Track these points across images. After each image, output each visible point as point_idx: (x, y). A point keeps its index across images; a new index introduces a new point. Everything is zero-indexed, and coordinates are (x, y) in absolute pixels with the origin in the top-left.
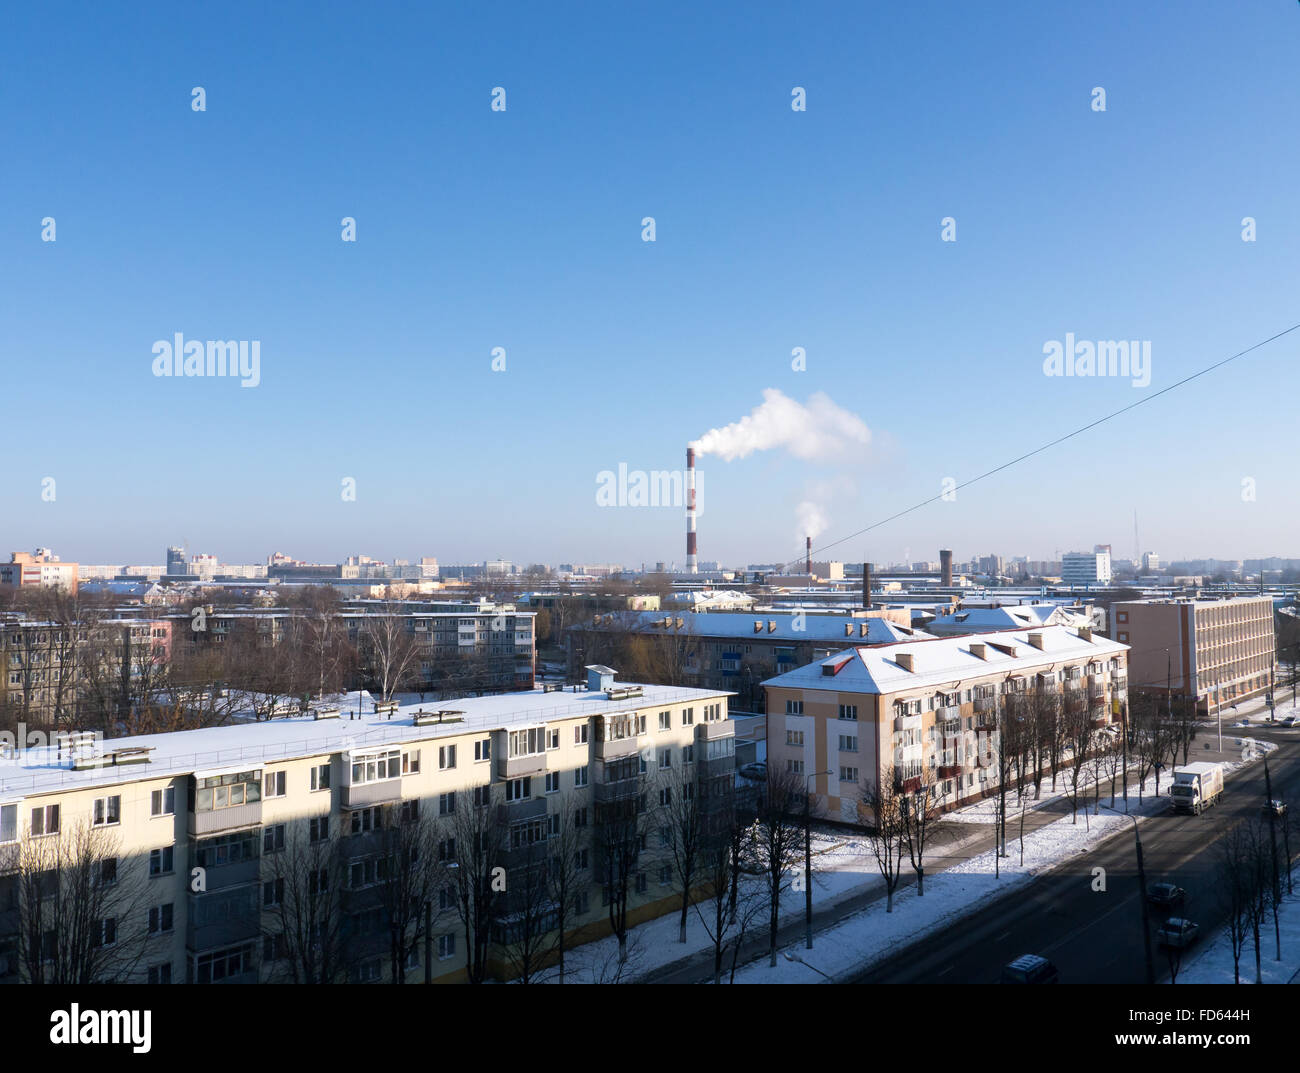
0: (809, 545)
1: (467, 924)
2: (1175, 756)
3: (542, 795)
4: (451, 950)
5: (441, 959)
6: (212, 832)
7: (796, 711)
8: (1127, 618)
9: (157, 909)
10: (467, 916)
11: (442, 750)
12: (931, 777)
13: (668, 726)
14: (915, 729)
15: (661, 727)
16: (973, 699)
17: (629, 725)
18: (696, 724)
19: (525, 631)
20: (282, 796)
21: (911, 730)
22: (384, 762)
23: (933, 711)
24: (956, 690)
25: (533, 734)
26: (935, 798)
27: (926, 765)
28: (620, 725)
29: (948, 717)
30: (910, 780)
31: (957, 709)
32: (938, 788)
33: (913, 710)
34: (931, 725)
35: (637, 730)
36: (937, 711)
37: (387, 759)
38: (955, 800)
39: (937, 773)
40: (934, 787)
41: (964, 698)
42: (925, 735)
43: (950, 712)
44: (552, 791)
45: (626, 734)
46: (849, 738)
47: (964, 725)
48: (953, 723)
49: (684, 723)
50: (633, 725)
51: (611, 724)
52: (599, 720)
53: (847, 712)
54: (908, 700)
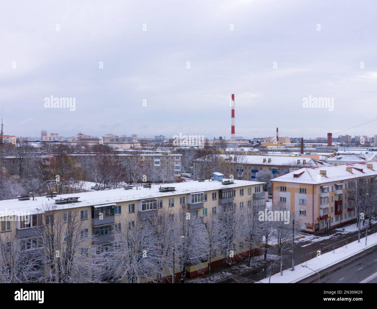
3: (202, 216)
7: (283, 190)
11: (170, 200)
12: (332, 215)
13: (243, 194)
14: (327, 197)
15: (241, 194)
16: (347, 187)
17: (230, 193)
18: (252, 194)
19: (178, 161)
20: (120, 214)
21: (326, 197)
22: (152, 203)
23: (333, 191)
24: (342, 184)
25: (199, 195)
26: (333, 222)
27: (330, 210)
28: (227, 193)
29: (338, 193)
30: (325, 215)
31: (341, 190)
32: (334, 219)
33: (326, 191)
34: (332, 196)
35: (233, 195)
36: (335, 191)
37: (153, 202)
38: (340, 223)
39: (334, 213)
40: (332, 218)
41: (344, 187)
42: (330, 200)
43: (339, 192)
44: (205, 215)
45: (229, 196)
46: (303, 200)
47: (344, 197)
48: (340, 196)
49: (248, 193)
50: (231, 193)
51: (224, 193)
52: (220, 191)
53: (302, 191)
54: (325, 187)
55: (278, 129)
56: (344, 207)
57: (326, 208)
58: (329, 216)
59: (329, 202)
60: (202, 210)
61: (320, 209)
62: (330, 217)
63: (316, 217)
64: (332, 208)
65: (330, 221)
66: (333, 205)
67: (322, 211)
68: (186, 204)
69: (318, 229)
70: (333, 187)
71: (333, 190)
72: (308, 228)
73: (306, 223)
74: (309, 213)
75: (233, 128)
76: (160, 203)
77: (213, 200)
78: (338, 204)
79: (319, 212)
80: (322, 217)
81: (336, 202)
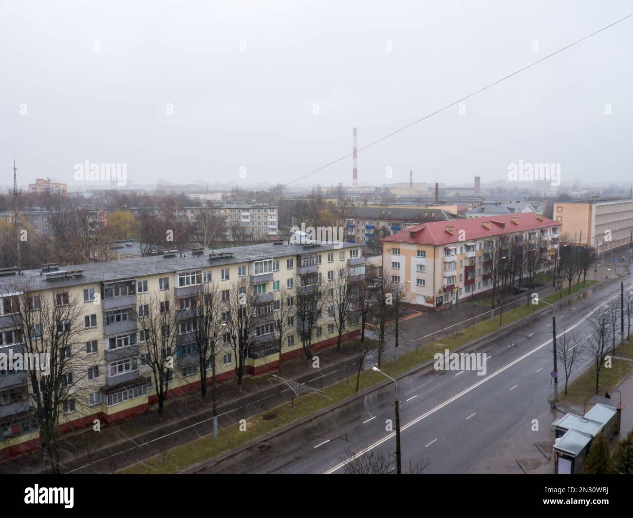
0: (411, 174)
1: (235, 350)
2: (579, 275)
3: (272, 292)
4: (230, 361)
5: (225, 365)
6: (113, 308)
7: (396, 253)
8: (562, 210)
9: (90, 343)
10: (235, 347)
11: (223, 271)
12: (460, 284)
13: (332, 260)
14: (454, 262)
15: (329, 260)
16: (482, 248)
17: (313, 259)
18: (346, 259)
19: (273, 215)
20: (146, 292)
21: (452, 262)
22: (194, 276)
23: (462, 254)
24: (474, 244)
25: (267, 264)
26: (461, 294)
27: (458, 279)
28: (309, 259)
29: (469, 256)
30: (450, 286)
31: (474, 252)
32: (464, 290)
33: (452, 253)
34: (461, 260)
35: (317, 262)
36: (465, 254)
37: (196, 275)
38: (471, 295)
39: (463, 282)
40: (461, 289)
41: (478, 248)
42: (458, 264)
43: (471, 254)
44: (276, 290)
45: (312, 264)
46: (421, 266)
47: (477, 260)
48: (472, 259)
49: (341, 258)
50: (315, 259)
51: (304, 259)
52: (299, 257)
53: (421, 254)
54: (451, 248)
55: (413, 172)
56: (477, 274)
57: (452, 276)
58: (455, 286)
59: (456, 269)
60: (271, 284)
61: (444, 277)
62: (458, 288)
63: (439, 287)
64: (461, 275)
65: (457, 293)
66: (462, 271)
67: (446, 280)
68: (247, 275)
69: (441, 304)
70: (462, 248)
71: (462, 252)
72: (427, 302)
73: (425, 297)
74: (429, 283)
75: (355, 172)
76: (208, 275)
77: (288, 269)
78: (469, 270)
79: (442, 282)
80: (446, 287)
81: (466, 268)
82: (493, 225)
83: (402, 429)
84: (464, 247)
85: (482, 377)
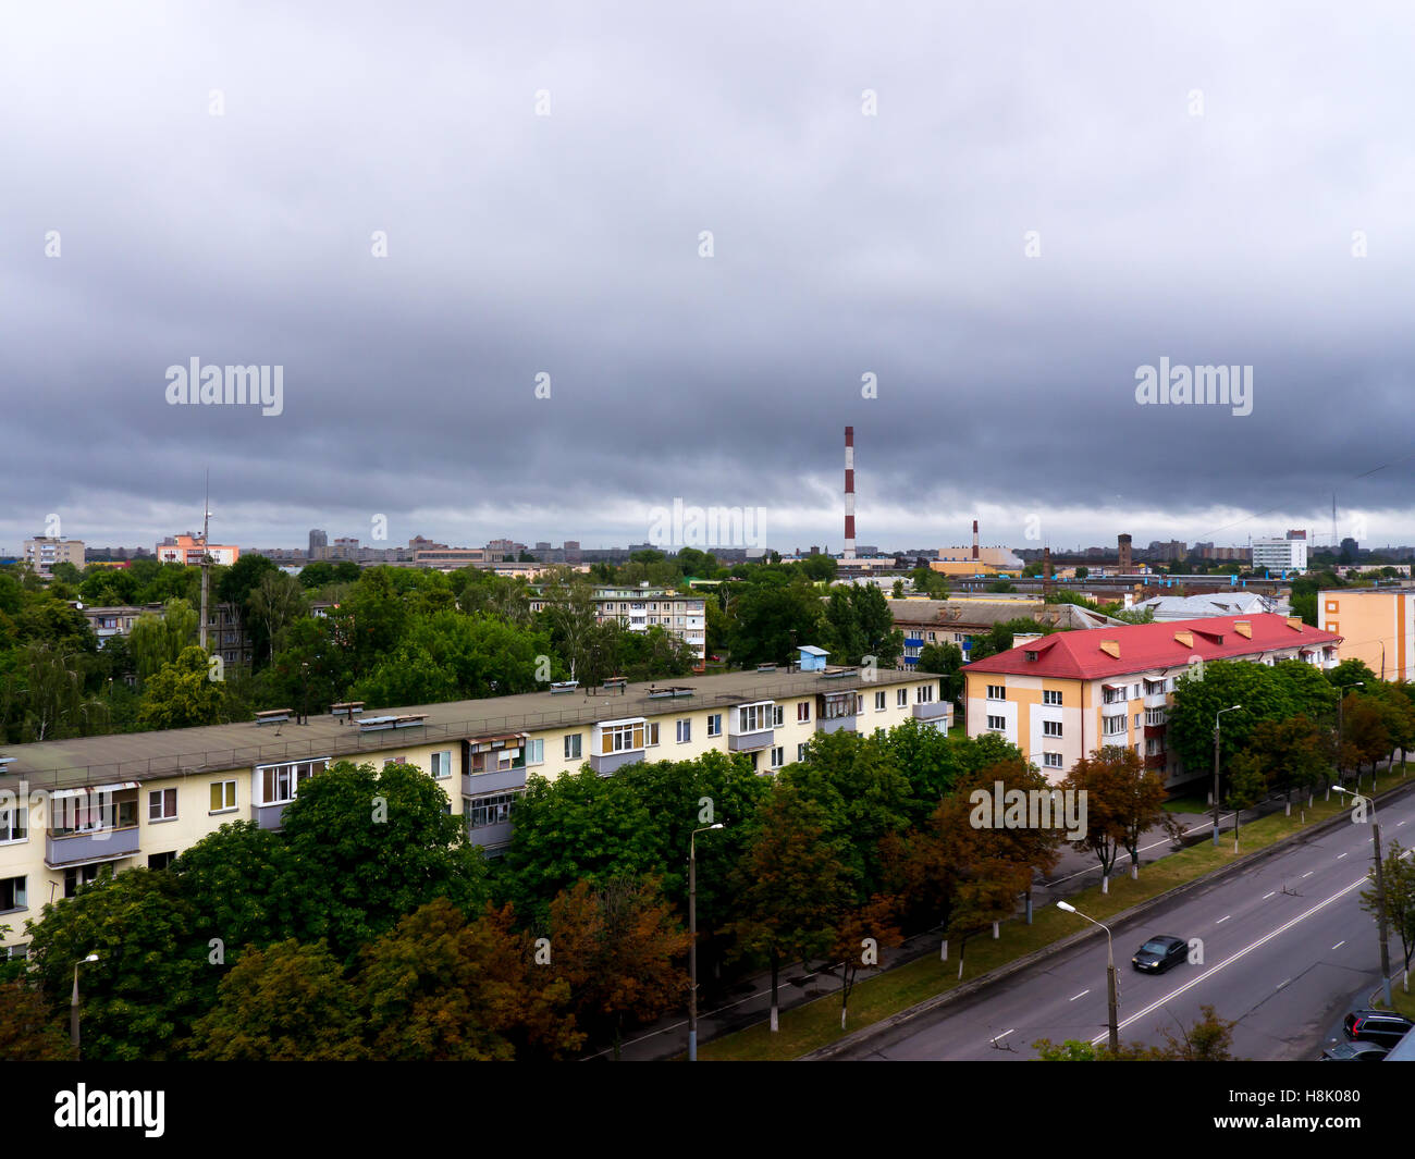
3: (769, 769)
7: (997, 696)
8: (1337, 607)
11: (679, 724)
13: (883, 705)
14: (1121, 716)
15: (877, 706)
17: (848, 703)
18: (910, 705)
19: (696, 616)
20: (540, 763)
21: (1118, 717)
22: (630, 733)
23: (1139, 699)
24: (1163, 678)
25: (761, 710)
28: (840, 704)
29: (1153, 705)
31: (1162, 697)
33: (1119, 697)
34: (1136, 713)
35: (854, 710)
36: (1143, 699)
37: (632, 730)
41: (1169, 687)
42: (1131, 723)
43: (1155, 700)
44: (777, 766)
45: (846, 713)
46: (1053, 724)
48: (1159, 712)
49: (899, 702)
50: (851, 703)
51: (832, 702)
52: (821, 699)
53: (1053, 698)
54: (1115, 686)
55: (978, 525)
56: (1170, 745)
59: (1126, 732)
60: (769, 753)
66: (1140, 737)
68: (724, 734)
70: (1137, 686)
71: (1138, 694)
76: (652, 731)
77: (799, 724)
78: (1155, 734)
81: (1148, 730)
82: (1199, 637)
83: (1121, 1025)
84: (1141, 686)
85: (1200, 969)
